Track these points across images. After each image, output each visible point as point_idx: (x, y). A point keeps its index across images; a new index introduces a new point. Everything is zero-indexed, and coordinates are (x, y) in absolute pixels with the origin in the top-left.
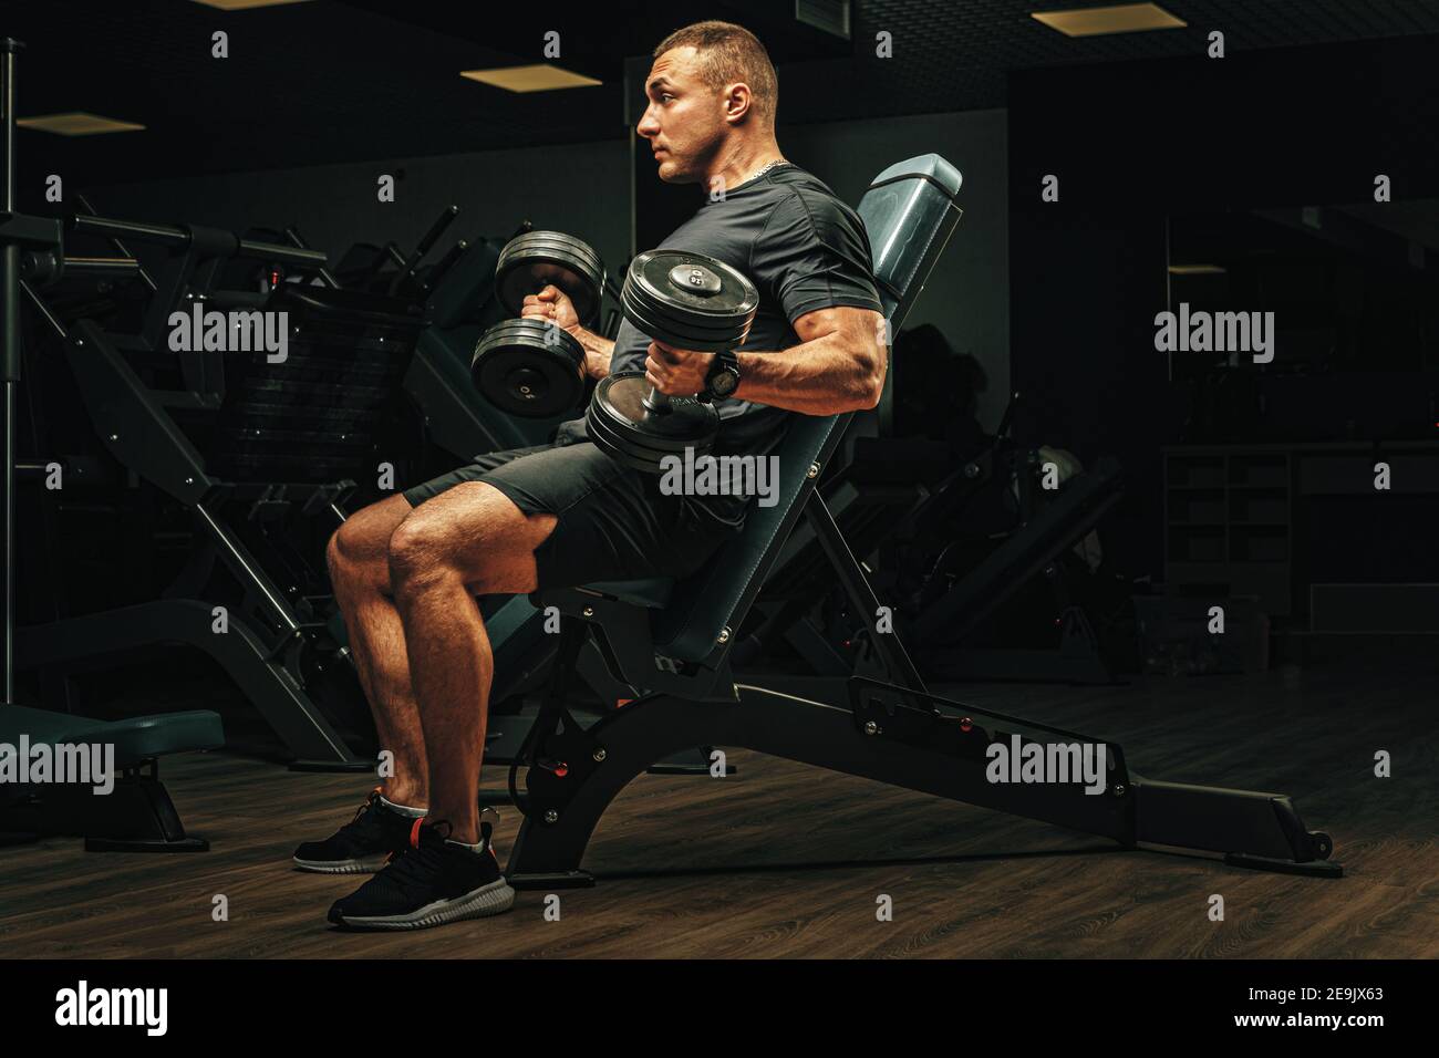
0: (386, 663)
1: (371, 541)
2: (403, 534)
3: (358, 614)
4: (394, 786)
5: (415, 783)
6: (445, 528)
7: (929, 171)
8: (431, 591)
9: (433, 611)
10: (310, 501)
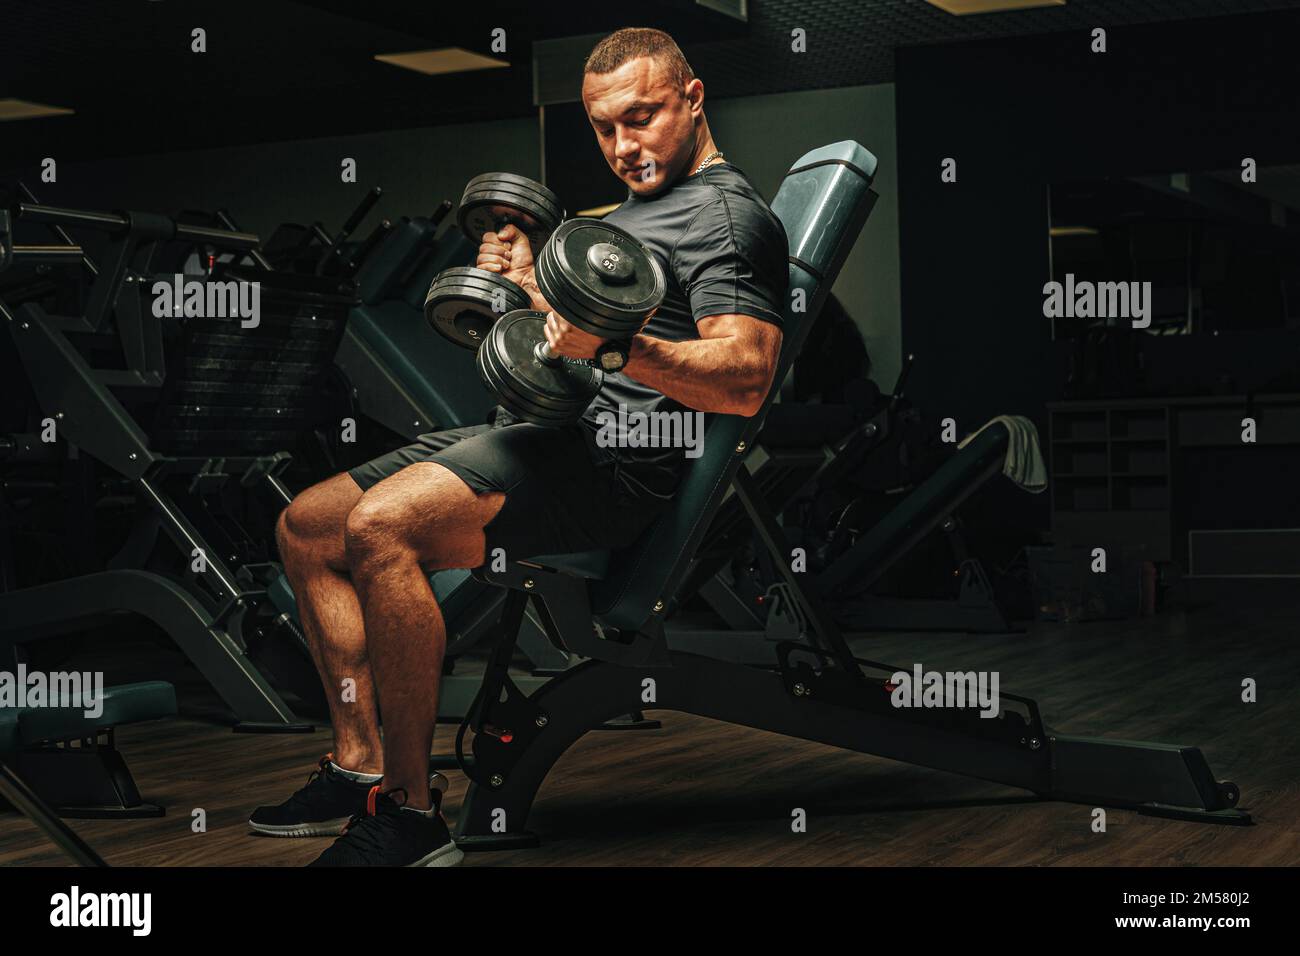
0: (335, 636)
1: (318, 519)
2: (360, 515)
3: (308, 589)
4: (345, 752)
5: (364, 750)
6: (401, 509)
7: (847, 156)
8: (389, 570)
9: (391, 590)
10: (248, 474)
